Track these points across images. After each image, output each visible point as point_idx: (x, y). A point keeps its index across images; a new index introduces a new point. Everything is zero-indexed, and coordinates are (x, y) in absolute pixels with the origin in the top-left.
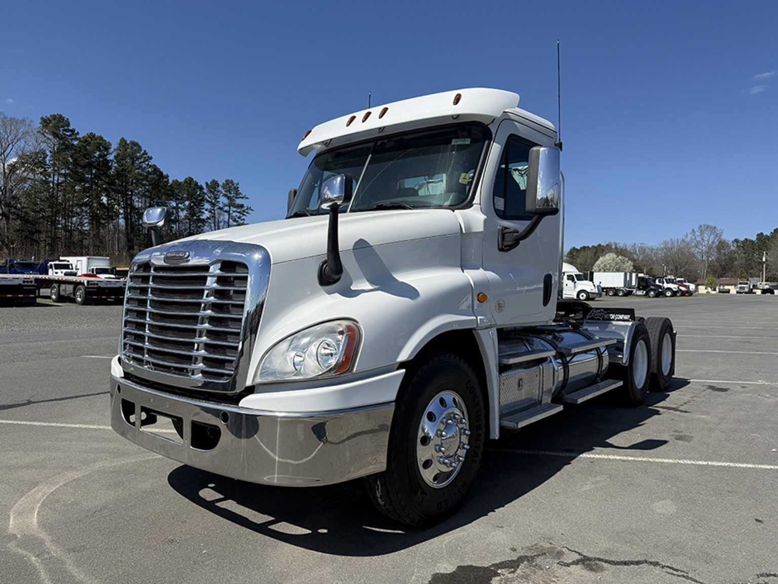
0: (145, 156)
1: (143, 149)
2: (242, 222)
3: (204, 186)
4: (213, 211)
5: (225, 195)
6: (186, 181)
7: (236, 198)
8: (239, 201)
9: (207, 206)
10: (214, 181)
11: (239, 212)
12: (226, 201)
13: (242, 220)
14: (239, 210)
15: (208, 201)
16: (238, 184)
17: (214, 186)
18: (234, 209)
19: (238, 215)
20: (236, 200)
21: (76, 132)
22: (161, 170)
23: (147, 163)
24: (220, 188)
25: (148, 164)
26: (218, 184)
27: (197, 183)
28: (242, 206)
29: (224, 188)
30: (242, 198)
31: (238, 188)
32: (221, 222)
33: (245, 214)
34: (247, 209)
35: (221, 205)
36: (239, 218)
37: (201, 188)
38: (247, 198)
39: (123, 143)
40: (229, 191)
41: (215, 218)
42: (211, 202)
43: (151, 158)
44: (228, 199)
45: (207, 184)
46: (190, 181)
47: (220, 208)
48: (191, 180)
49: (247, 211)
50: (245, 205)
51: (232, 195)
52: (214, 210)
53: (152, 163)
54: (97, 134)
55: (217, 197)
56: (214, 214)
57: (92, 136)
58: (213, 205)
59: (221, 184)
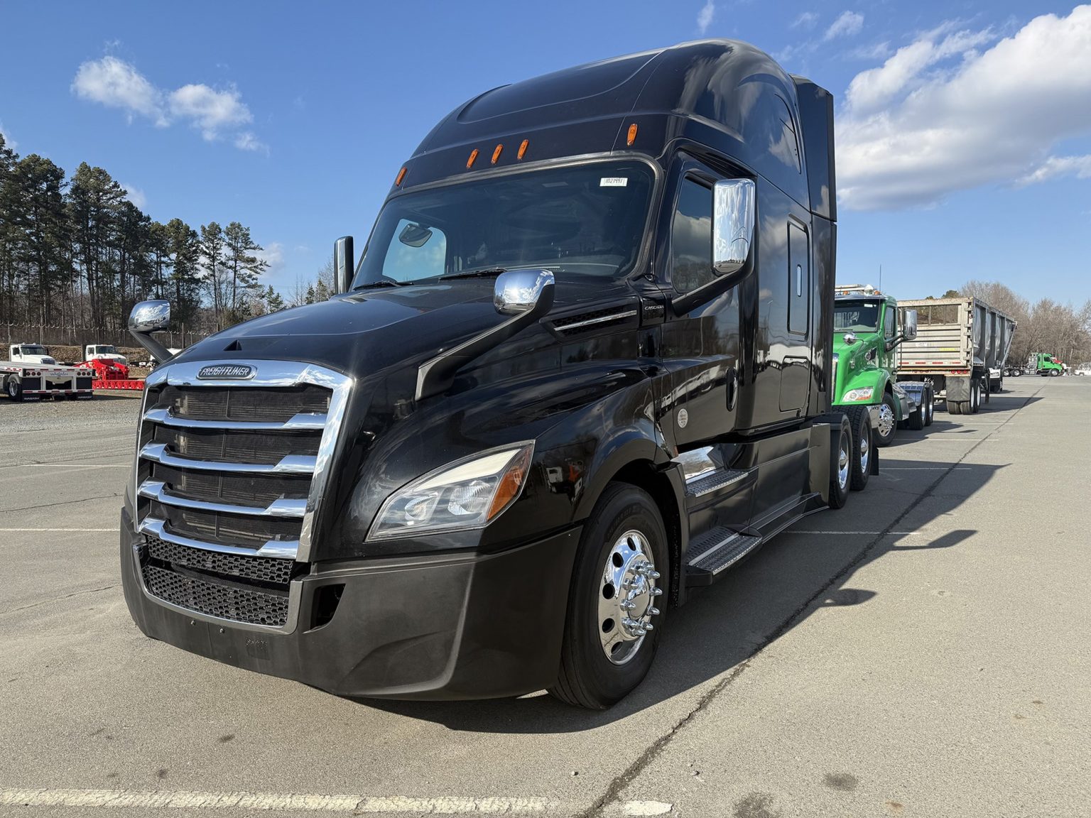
0: (116, 189)
1: (113, 179)
2: (254, 282)
3: (199, 232)
4: (212, 267)
5: (230, 245)
6: (172, 225)
7: (246, 248)
8: (248, 254)
9: (203, 259)
10: (213, 224)
11: (250, 269)
12: (231, 253)
13: (253, 279)
14: (249, 266)
15: (205, 253)
16: (248, 229)
17: (213, 232)
18: (243, 265)
19: (248, 272)
20: (245, 251)
21: (14, 154)
22: (140, 210)
23: (118, 199)
24: (223, 235)
25: (121, 202)
26: (220, 230)
27: (189, 228)
28: (253, 260)
29: (228, 234)
30: (254, 249)
31: (248, 235)
32: (223, 283)
33: (259, 271)
34: (261, 265)
35: (223, 259)
36: (250, 276)
37: (194, 234)
38: (261, 249)
39: (85, 169)
40: (236, 239)
41: (214, 276)
42: (209, 254)
43: (125, 192)
44: (234, 249)
45: (204, 229)
46: (177, 225)
47: (222, 263)
48: (179, 223)
49: (260, 267)
50: (258, 259)
51: (239, 245)
52: (214, 266)
53: (126, 199)
54: (44, 156)
55: (218, 246)
56: (214, 271)
57: (35, 159)
58: (213, 258)
59: (223, 228)
